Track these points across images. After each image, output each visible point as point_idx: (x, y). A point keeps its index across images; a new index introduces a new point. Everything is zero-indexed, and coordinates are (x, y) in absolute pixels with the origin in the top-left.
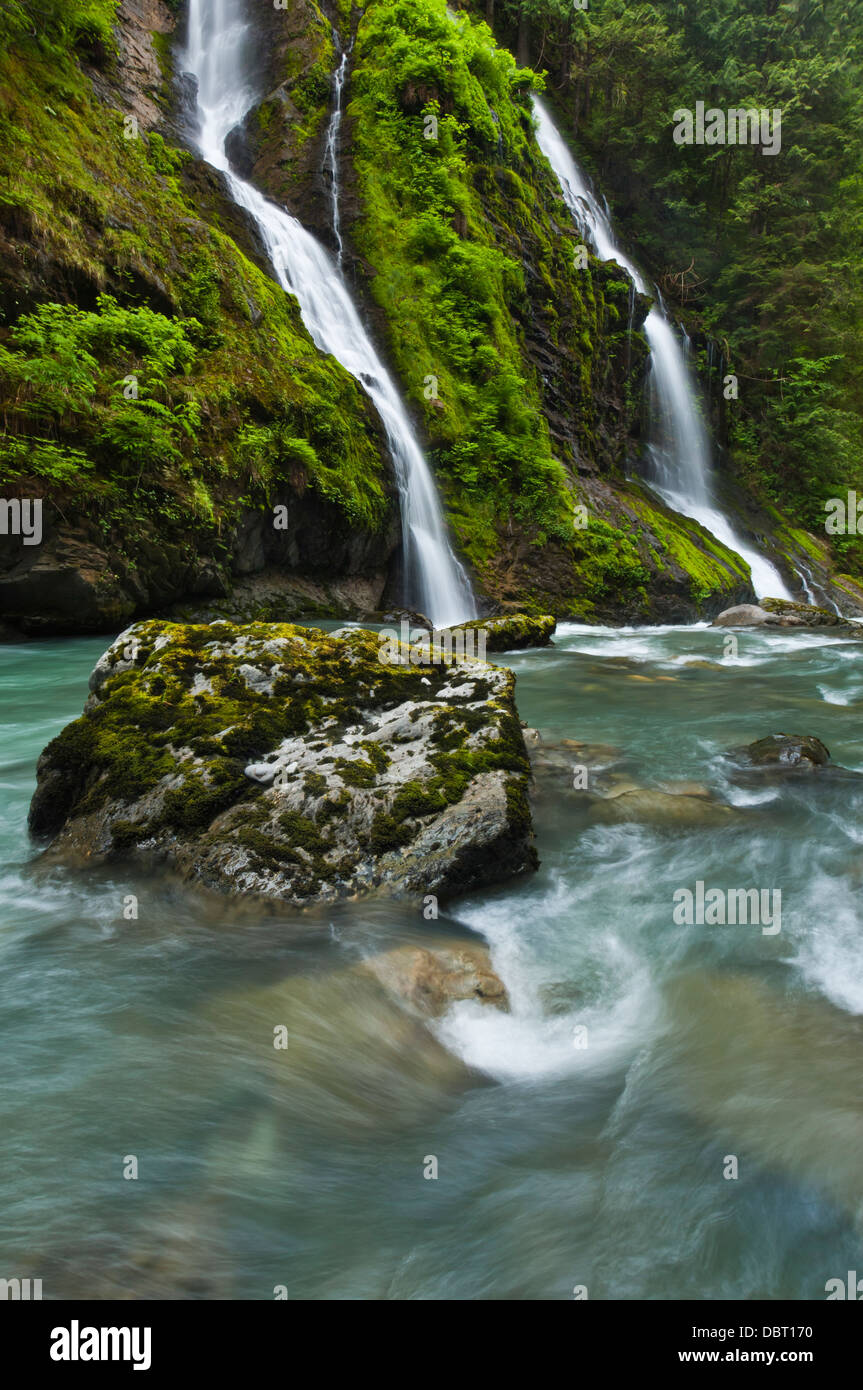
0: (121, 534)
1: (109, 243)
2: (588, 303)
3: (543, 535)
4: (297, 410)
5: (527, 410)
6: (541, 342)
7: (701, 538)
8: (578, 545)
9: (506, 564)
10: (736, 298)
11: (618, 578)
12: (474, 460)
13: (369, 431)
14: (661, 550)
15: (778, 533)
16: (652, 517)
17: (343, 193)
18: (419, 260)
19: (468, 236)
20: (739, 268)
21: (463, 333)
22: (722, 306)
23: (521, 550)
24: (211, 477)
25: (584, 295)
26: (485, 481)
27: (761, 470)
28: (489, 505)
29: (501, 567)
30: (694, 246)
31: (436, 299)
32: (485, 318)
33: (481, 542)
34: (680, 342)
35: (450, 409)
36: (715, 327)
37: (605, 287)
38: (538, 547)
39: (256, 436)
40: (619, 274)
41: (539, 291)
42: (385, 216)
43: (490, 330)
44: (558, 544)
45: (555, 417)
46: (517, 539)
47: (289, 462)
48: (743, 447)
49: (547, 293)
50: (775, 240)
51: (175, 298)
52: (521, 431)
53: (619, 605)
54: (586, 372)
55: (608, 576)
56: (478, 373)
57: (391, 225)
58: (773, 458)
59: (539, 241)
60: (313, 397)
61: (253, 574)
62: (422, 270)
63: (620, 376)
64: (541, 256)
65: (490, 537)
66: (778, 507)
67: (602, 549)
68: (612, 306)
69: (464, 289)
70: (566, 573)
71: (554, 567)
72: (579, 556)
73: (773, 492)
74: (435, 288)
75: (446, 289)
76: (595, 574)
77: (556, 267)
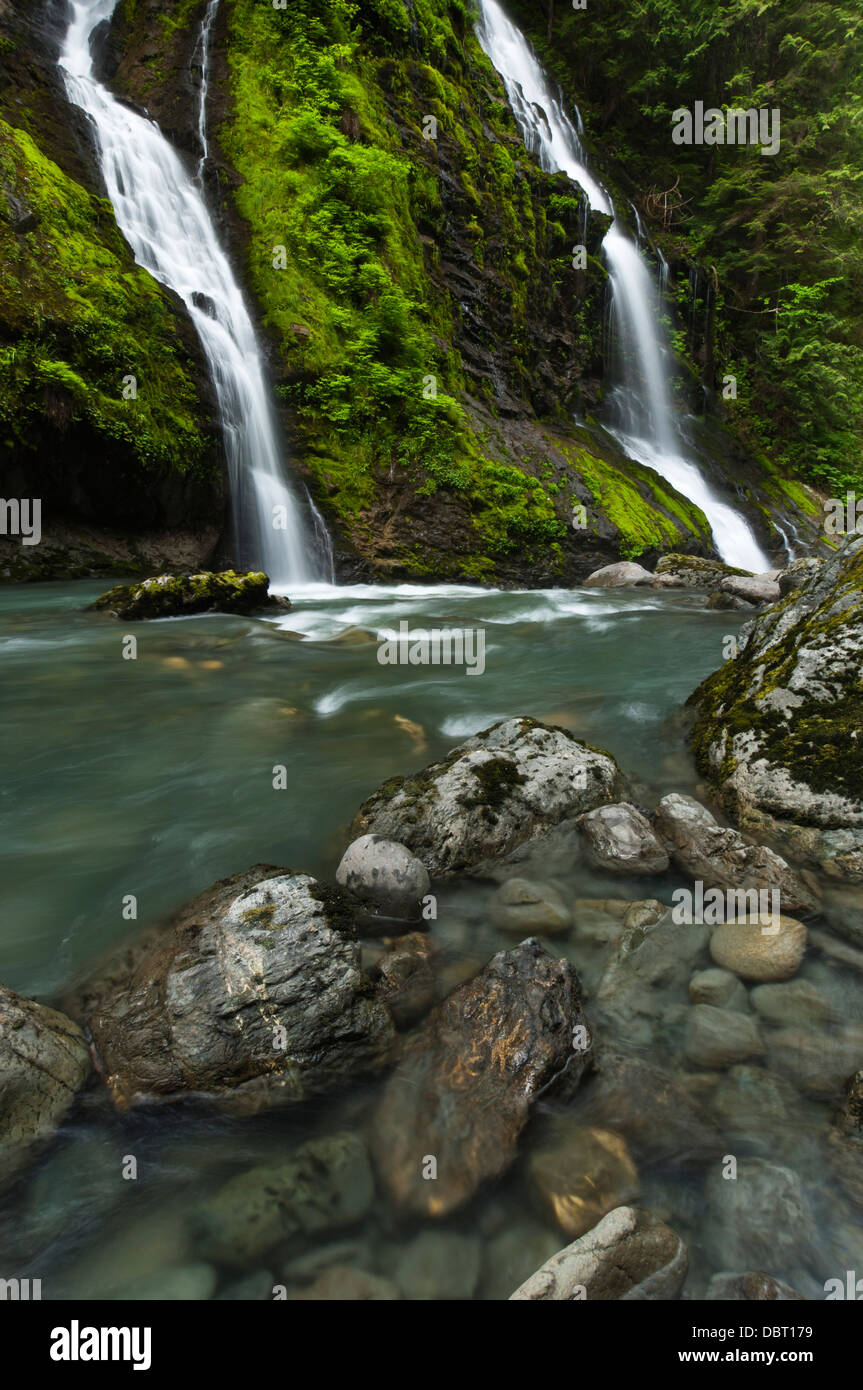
2: (525, 220)
3: (431, 484)
4: (57, 327)
5: (417, 337)
6: (462, 264)
7: (653, 488)
8: (476, 494)
9: (384, 517)
10: (725, 217)
11: (528, 532)
12: (346, 395)
13: (181, 357)
15: (766, 485)
17: (211, 91)
18: (295, 166)
19: (359, 139)
20: (727, 184)
21: (341, 249)
22: (709, 228)
23: (404, 501)
25: (521, 211)
26: (360, 421)
27: (753, 415)
28: (363, 449)
29: (377, 519)
31: (309, 210)
32: (374, 232)
33: (352, 490)
34: (655, 270)
35: (318, 336)
36: (702, 253)
37: (548, 202)
38: (424, 497)
40: (567, 186)
41: (458, 206)
42: (257, 116)
43: (379, 246)
44: (451, 494)
45: (474, 350)
46: (400, 487)
47: (45, 389)
49: (470, 207)
53: (526, 564)
54: (519, 300)
55: (513, 531)
56: (358, 296)
57: (264, 126)
58: (768, 401)
59: (461, 147)
62: (294, 176)
63: (570, 306)
64: (463, 165)
65: (365, 484)
66: (771, 456)
67: (508, 500)
68: (557, 224)
69: (348, 198)
70: (460, 526)
71: (445, 520)
72: (478, 507)
73: (766, 440)
74: (307, 197)
75: (325, 199)
76: (497, 527)
77: (483, 178)
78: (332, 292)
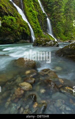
0: (13, 36)
1: (8, 10)
4: (24, 26)
5: (39, 26)
6: (39, 20)
7: (51, 37)
12: (36, 30)
13: (29, 28)
14: (49, 38)
15: (56, 37)
16: (48, 35)
17: (23, 5)
18: (30, 12)
19: (34, 10)
20: (54, 14)
21: (34, 19)
22: (52, 17)
24: (19, 31)
25: (42, 16)
26: (37, 32)
27: (55, 32)
28: (37, 34)
30: (50, 11)
31: (32, 16)
32: (36, 18)
35: (34, 26)
36: (52, 19)
39: (21, 28)
40: (45, 14)
41: (39, 16)
43: (36, 19)
45: (41, 27)
47: (23, 30)
48: (54, 30)
50: (57, 11)
51: (13, 15)
52: (39, 28)
54: (43, 23)
56: (35, 23)
57: (27, 9)
60: (25, 25)
61: (21, 39)
62: (30, 13)
63: (45, 23)
64: (39, 12)
66: (56, 35)
68: (45, 17)
69: (34, 15)
74: (32, 15)
77: (40, 13)
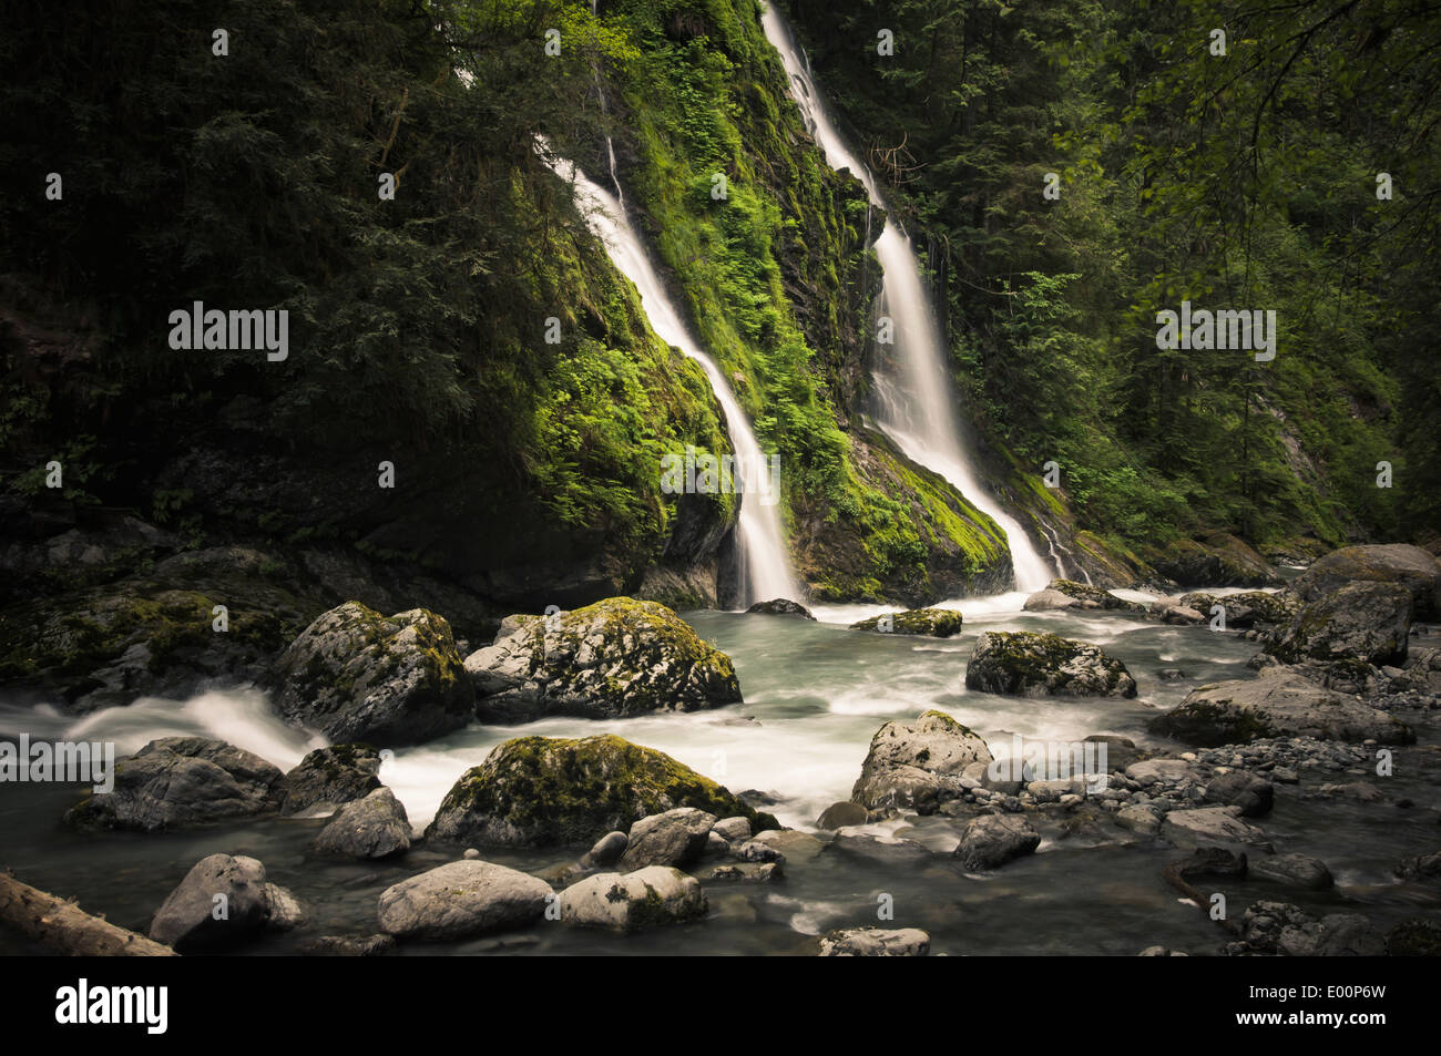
2: (830, 227)
3: (834, 512)
6: (796, 282)
7: (955, 501)
8: (864, 521)
9: (804, 544)
10: (960, 191)
11: (901, 553)
12: (772, 435)
14: (928, 519)
15: (1015, 481)
18: (701, 215)
19: (739, 181)
21: (749, 297)
22: (942, 197)
23: (816, 528)
25: (827, 219)
27: (987, 398)
28: (786, 482)
31: (726, 261)
32: (764, 275)
36: (933, 220)
37: (844, 206)
38: (830, 524)
40: (855, 187)
42: (663, 162)
43: (769, 290)
44: (847, 520)
46: (811, 516)
48: (966, 368)
51: (608, 326)
52: (807, 401)
53: (902, 584)
54: (834, 310)
55: (892, 554)
56: (766, 338)
57: (669, 172)
58: (1003, 384)
59: (787, 166)
62: (707, 227)
63: (857, 304)
64: (789, 181)
66: (1008, 444)
67: (883, 523)
68: (851, 228)
69: (744, 243)
70: (856, 551)
71: (845, 545)
72: (865, 531)
73: (1002, 426)
74: (723, 248)
75: (730, 246)
76: (880, 551)
77: (803, 191)
78: (745, 336)
